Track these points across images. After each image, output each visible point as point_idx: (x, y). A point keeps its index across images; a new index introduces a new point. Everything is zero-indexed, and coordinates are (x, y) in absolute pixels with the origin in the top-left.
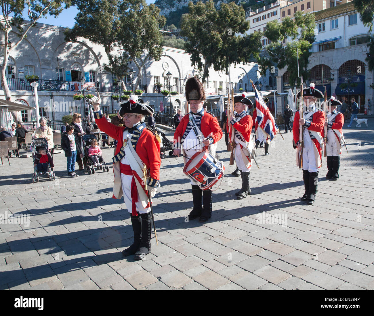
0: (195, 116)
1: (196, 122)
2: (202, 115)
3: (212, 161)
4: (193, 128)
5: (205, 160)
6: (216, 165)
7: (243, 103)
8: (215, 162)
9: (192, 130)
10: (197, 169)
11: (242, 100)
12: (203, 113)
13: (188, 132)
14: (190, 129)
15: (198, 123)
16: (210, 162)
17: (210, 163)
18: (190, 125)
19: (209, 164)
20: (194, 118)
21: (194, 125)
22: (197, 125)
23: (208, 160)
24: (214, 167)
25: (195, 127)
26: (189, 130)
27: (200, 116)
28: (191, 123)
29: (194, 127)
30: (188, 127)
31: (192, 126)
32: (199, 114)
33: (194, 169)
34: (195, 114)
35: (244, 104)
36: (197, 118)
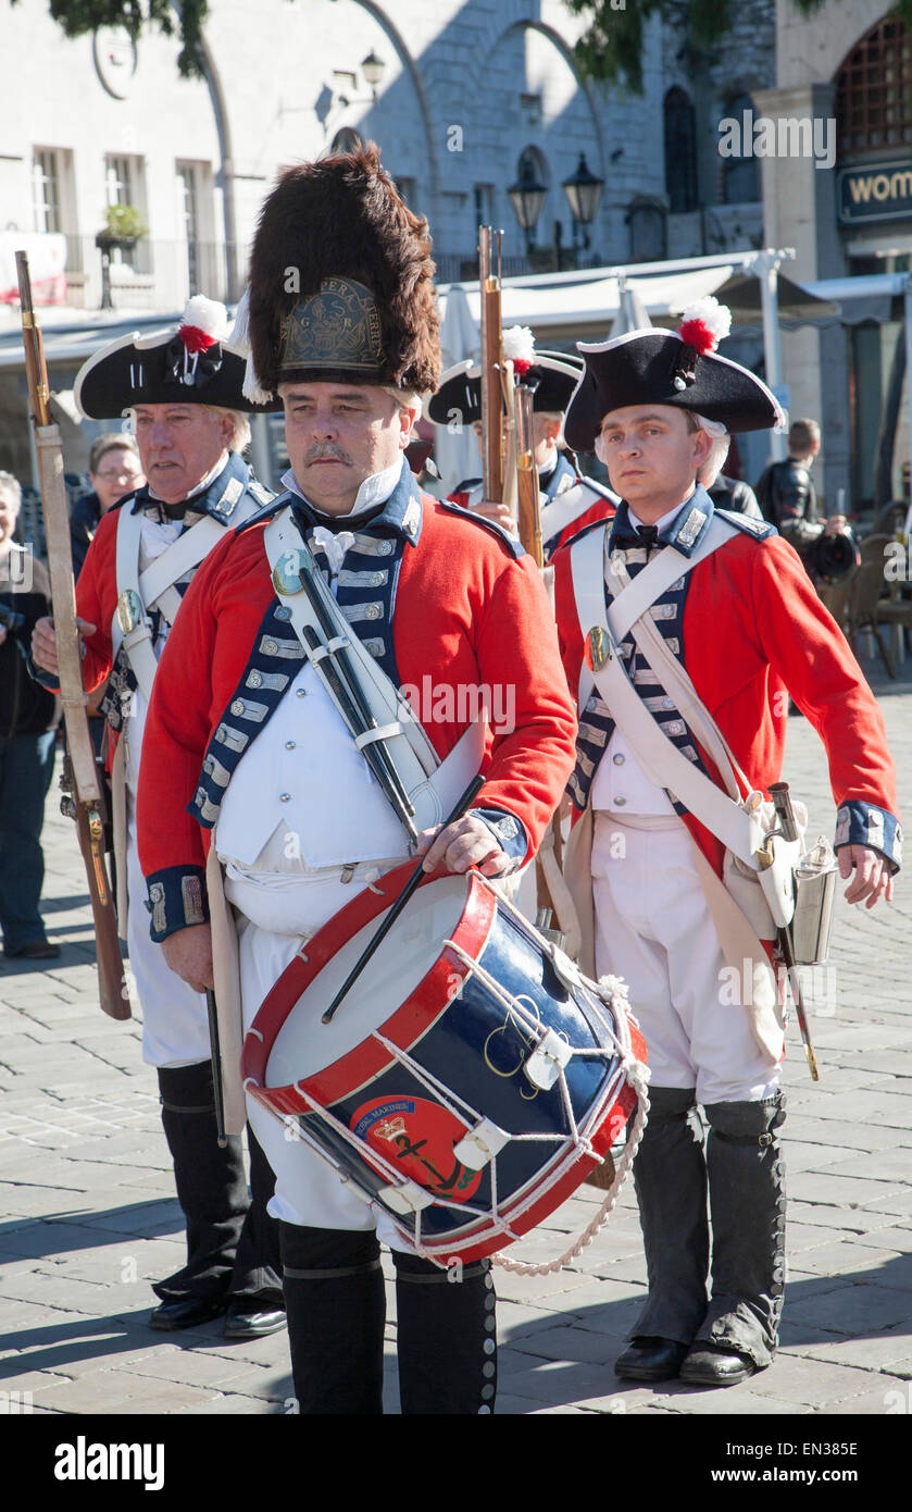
0: (335, 544)
1: (347, 597)
2: (400, 536)
3: (534, 971)
4: (320, 653)
5: (475, 966)
6: (567, 1008)
7: (691, 408)
8: (556, 986)
9: (311, 678)
10: (401, 1056)
11: (681, 384)
12: (413, 515)
13: (272, 700)
14: (292, 667)
15: (372, 611)
16: (515, 984)
17: (515, 992)
18: (286, 631)
19: (512, 1004)
20: (322, 560)
21: (331, 633)
22: (363, 630)
23: (495, 964)
24: (552, 1035)
25: (341, 654)
26: (276, 681)
27: (386, 548)
28: (301, 613)
29: (334, 644)
30: (270, 646)
31: (315, 642)
32: (376, 522)
33: (368, 1052)
34: (335, 526)
35: (704, 422)
36: (354, 561)
